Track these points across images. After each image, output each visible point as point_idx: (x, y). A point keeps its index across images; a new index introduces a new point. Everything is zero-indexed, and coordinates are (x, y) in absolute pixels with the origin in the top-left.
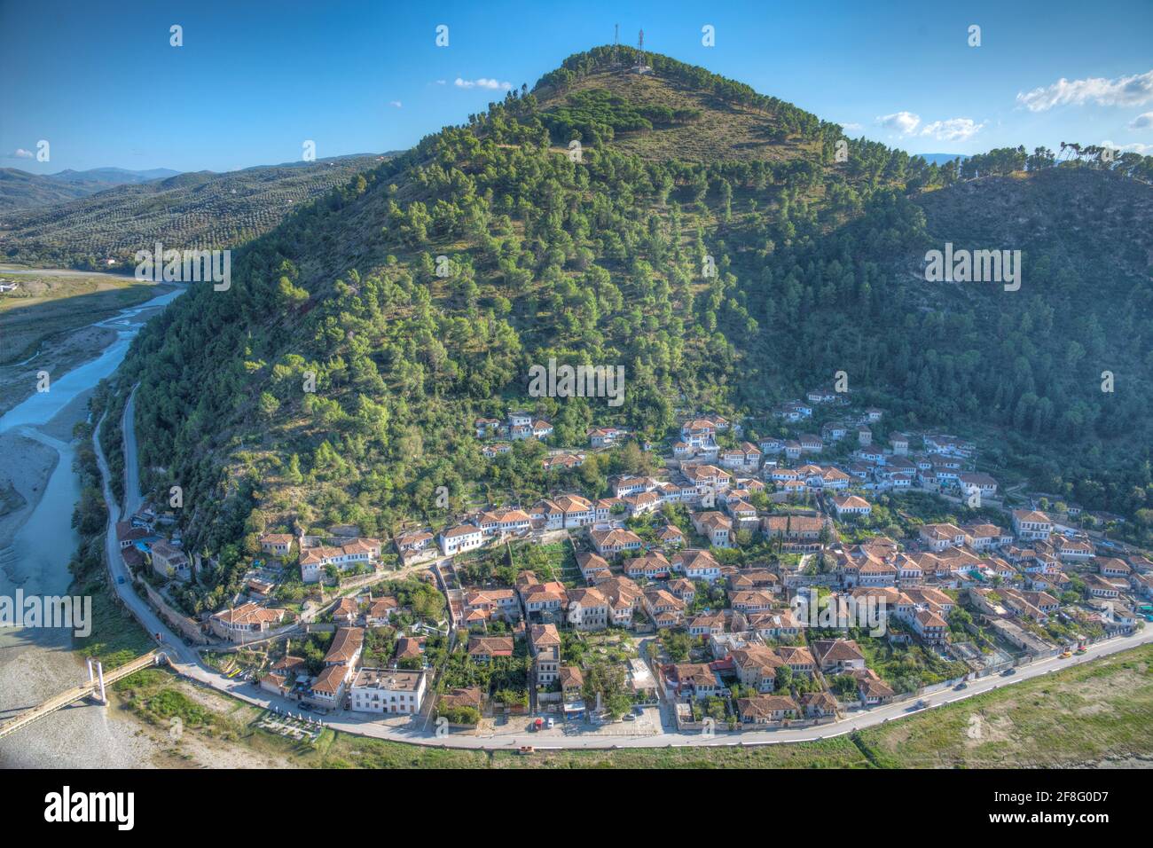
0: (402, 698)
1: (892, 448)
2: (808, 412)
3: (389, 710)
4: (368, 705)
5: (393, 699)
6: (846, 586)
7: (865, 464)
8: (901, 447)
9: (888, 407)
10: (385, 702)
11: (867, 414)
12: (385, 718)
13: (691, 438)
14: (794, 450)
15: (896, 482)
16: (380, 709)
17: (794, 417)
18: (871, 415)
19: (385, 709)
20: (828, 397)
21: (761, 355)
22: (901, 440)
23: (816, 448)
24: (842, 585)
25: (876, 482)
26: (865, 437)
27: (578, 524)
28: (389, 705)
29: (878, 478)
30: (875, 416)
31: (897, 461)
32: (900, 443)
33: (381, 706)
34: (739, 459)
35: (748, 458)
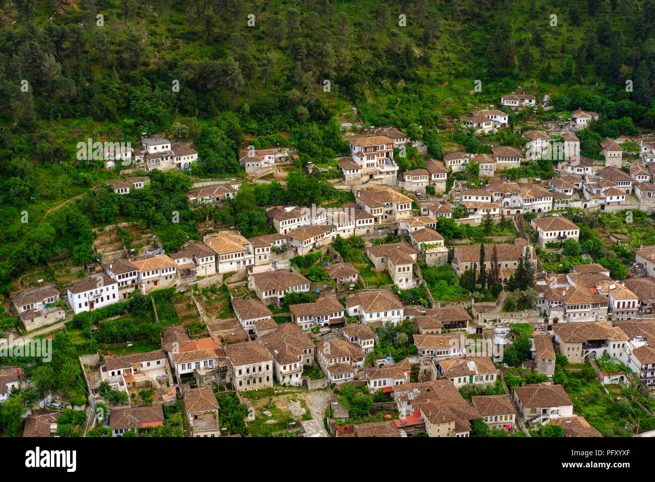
1: (603, 158)
2: (502, 119)
6: (551, 322)
7: (571, 178)
8: (614, 158)
9: (598, 110)
11: (574, 120)
13: (365, 158)
14: (487, 168)
15: (608, 199)
17: (487, 128)
18: (578, 120)
20: (527, 101)
21: (446, 55)
22: (614, 149)
23: (514, 164)
24: (547, 321)
25: (585, 200)
26: (572, 149)
27: (234, 266)
29: (587, 195)
30: (582, 121)
31: (609, 176)
32: (613, 153)
34: (422, 181)
35: (433, 178)
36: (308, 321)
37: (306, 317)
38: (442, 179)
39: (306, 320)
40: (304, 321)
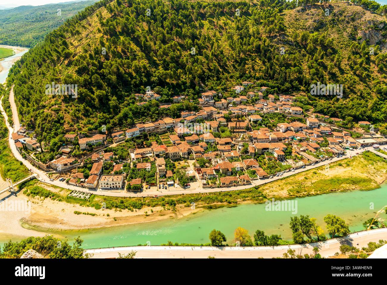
0: (116, 183)
1: (269, 100)
2: (242, 89)
3: (112, 187)
4: (105, 186)
5: (113, 184)
6: (254, 143)
10: (110, 185)
11: (262, 89)
12: (111, 190)
13: (205, 98)
14: (238, 102)
15: (270, 110)
16: (109, 187)
19: (111, 187)
20: (249, 84)
26: (261, 97)
27: (170, 126)
28: (112, 186)
29: (264, 109)
30: (264, 89)
31: (271, 104)
33: (109, 186)
34: (220, 105)
35: (223, 104)
36: (189, 141)
38: (226, 104)
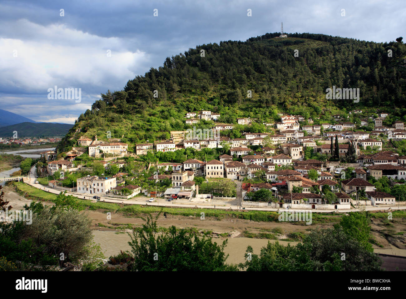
0: (98, 185)
4: (83, 189)
5: (94, 185)
18: (381, 115)
19: (91, 191)
23: (352, 127)
26: (378, 123)
28: (93, 189)
30: (383, 115)
33: (89, 189)
34: (310, 129)
35: (314, 129)
36: (248, 161)
37: (247, 160)
38: (318, 129)
39: (247, 161)
40: (246, 161)
